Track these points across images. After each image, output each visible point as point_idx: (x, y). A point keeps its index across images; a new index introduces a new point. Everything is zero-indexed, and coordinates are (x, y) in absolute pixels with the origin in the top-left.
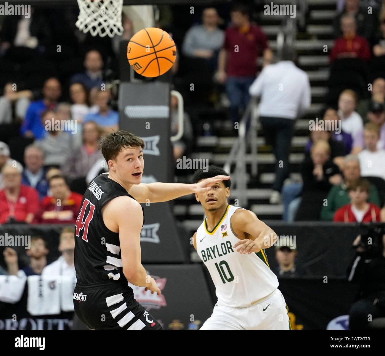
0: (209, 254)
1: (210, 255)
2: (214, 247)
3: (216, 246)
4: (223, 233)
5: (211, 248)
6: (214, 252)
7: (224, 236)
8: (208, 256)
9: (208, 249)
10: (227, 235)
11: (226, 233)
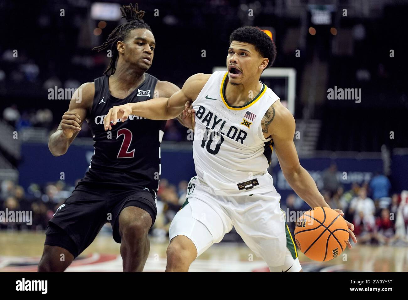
0: (208, 118)
1: (209, 122)
2: (221, 120)
3: (224, 122)
4: (245, 121)
5: (216, 117)
6: (216, 123)
7: (243, 123)
8: (205, 119)
9: (211, 114)
10: (249, 127)
11: (250, 124)
